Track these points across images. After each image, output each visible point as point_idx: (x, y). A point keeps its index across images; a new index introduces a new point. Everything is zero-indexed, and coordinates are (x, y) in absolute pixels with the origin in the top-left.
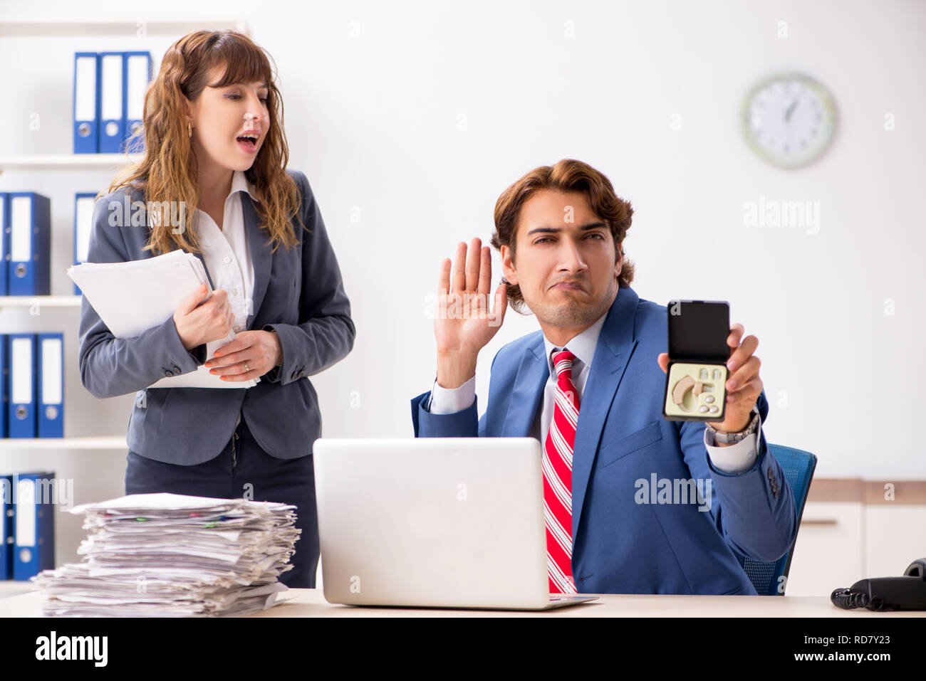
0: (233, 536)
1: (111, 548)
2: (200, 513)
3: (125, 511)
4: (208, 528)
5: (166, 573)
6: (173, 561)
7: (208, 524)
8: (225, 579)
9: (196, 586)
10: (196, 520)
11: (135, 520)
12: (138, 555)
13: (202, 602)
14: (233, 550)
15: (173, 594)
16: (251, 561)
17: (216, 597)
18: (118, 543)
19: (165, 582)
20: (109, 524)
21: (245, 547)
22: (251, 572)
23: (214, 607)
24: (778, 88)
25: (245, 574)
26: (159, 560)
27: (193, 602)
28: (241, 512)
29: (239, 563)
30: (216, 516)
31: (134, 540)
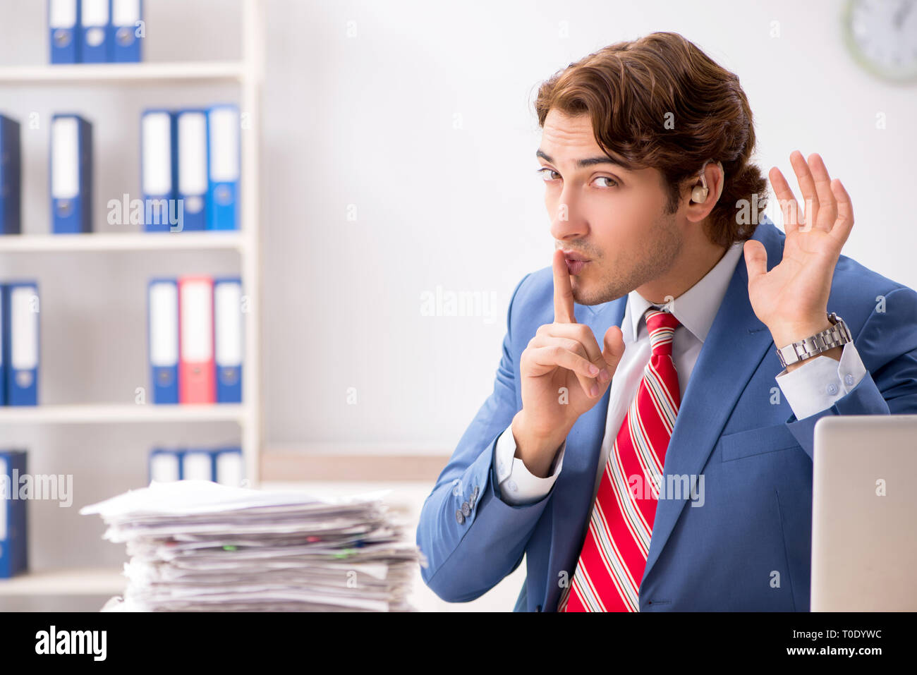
0: (378, 571)
1: (183, 595)
2: (324, 536)
3: (202, 537)
4: (336, 560)
7: (338, 554)
11: (221, 549)
14: (377, 593)
20: (179, 556)
30: (350, 540)
31: (218, 580)
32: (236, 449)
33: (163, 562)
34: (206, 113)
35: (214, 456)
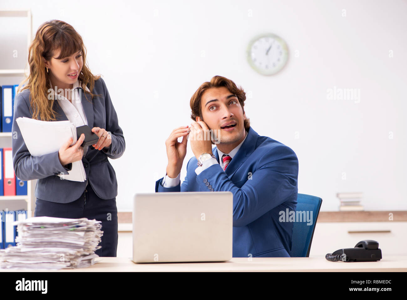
0: (82, 234)
1: (30, 240)
2: (67, 224)
3: (35, 224)
4: (71, 231)
5: (54, 250)
6: (56, 245)
7: (71, 229)
8: (79, 252)
9: (67, 255)
10: (66, 227)
11: (40, 227)
12: (41, 242)
13: (69, 262)
14: (82, 240)
15: (57, 258)
16: (89, 244)
17: (75, 259)
18: (32, 237)
19: (54, 254)
20: (29, 229)
21: (86, 238)
22: (89, 249)
23: (74, 264)
24: (263, 40)
25: (86, 250)
26: (50, 244)
27: (66, 262)
28: (85, 224)
29: (84, 245)
30: (74, 225)
31: (40, 236)
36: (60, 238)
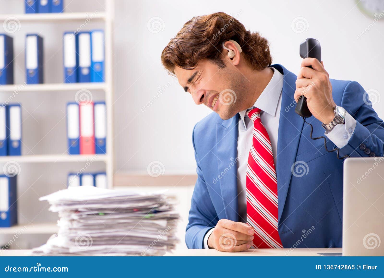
0: (163, 223)
2: (140, 209)
3: (90, 209)
4: (146, 219)
5: (121, 248)
6: (123, 240)
7: (146, 216)
10: (138, 214)
11: (97, 214)
12: (100, 237)
18: (86, 230)
20: (80, 217)
29: (168, 241)
30: (152, 210)
31: (97, 227)
32: (104, 173)
33: (74, 220)
34: (90, 33)
35: (95, 176)
36: (129, 230)
